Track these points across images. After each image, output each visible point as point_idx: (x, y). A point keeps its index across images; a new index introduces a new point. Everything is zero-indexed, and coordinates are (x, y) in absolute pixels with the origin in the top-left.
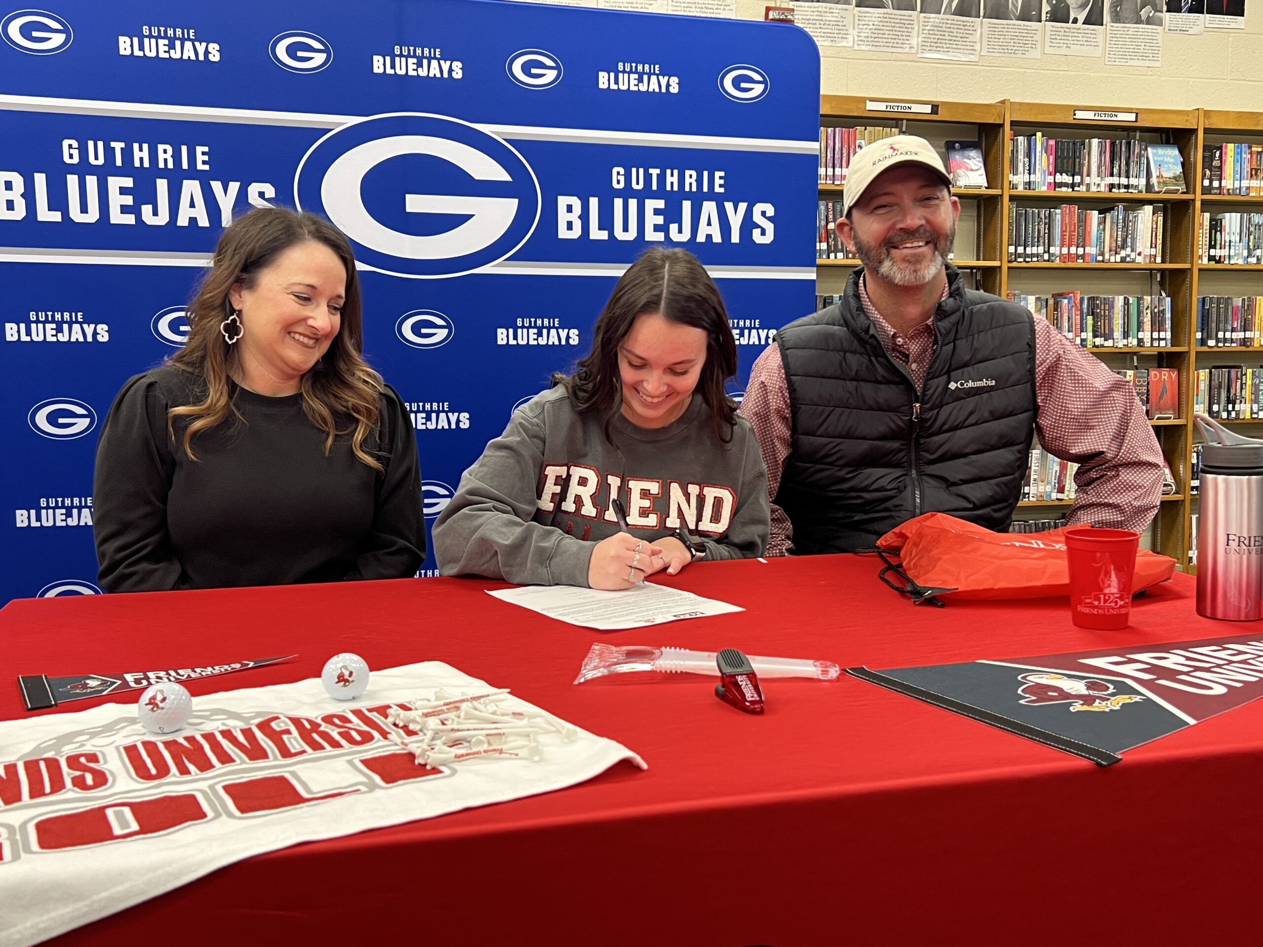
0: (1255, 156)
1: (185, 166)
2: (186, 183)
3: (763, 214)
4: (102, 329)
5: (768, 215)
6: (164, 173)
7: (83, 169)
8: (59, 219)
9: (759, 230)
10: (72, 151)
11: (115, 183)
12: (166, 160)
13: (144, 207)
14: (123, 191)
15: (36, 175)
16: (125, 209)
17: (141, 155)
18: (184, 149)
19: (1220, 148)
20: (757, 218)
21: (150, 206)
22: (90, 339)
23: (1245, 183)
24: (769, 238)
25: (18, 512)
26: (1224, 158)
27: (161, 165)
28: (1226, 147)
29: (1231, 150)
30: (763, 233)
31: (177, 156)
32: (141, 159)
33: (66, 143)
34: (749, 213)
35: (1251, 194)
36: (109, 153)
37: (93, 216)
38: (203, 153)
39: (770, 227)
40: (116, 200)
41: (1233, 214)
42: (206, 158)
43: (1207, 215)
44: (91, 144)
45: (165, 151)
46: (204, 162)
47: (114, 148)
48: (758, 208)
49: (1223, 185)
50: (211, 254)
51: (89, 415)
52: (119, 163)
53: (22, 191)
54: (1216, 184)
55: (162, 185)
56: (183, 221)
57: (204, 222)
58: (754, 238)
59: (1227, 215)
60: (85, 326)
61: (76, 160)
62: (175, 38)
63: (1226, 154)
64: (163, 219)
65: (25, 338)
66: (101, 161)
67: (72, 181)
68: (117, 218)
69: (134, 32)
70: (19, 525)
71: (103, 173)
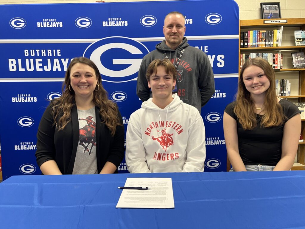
0: (261, 34)
1: (55, 55)
2: (55, 59)
3: (221, 58)
4: (35, 98)
5: (222, 58)
6: (49, 57)
7: (30, 57)
8: (24, 70)
9: (219, 63)
10: (27, 53)
11: (37, 60)
12: (50, 54)
13: (45, 66)
14: (40, 62)
15: (19, 59)
16: (40, 67)
17: (43, 53)
18: (54, 50)
19: (247, 32)
20: (219, 59)
21: (46, 66)
22: (32, 101)
23: (257, 43)
24: (223, 65)
25: (15, 146)
26: (249, 36)
27: (49, 55)
28: (250, 32)
29: (252, 33)
30: (221, 64)
31: (52, 53)
32: (44, 54)
33: (25, 51)
34: (216, 58)
35: (260, 47)
36: (36, 53)
37: (32, 69)
38: (59, 52)
39: (223, 62)
40: (38, 65)
41: (253, 54)
42: (60, 53)
43: (244, 55)
44: (31, 50)
45: (49, 52)
46: (59, 54)
47: (37, 52)
48: (219, 56)
49: (248, 44)
50: (64, 78)
51: (32, 121)
52: (38, 55)
53: (15, 64)
54: (246, 44)
55: (49, 60)
56: (54, 70)
57: (60, 70)
58: (218, 65)
59: (251, 54)
60: (31, 98)
61: (28, 55)
62: (51, 22)
63: (250, 34)
64: (49, 69)
65: (17, 101)
66: (34, 55)
67: (27, 60)
68: (38, 69)
69: (41, 21)
70: (15, 149)
71: (35, 58)
